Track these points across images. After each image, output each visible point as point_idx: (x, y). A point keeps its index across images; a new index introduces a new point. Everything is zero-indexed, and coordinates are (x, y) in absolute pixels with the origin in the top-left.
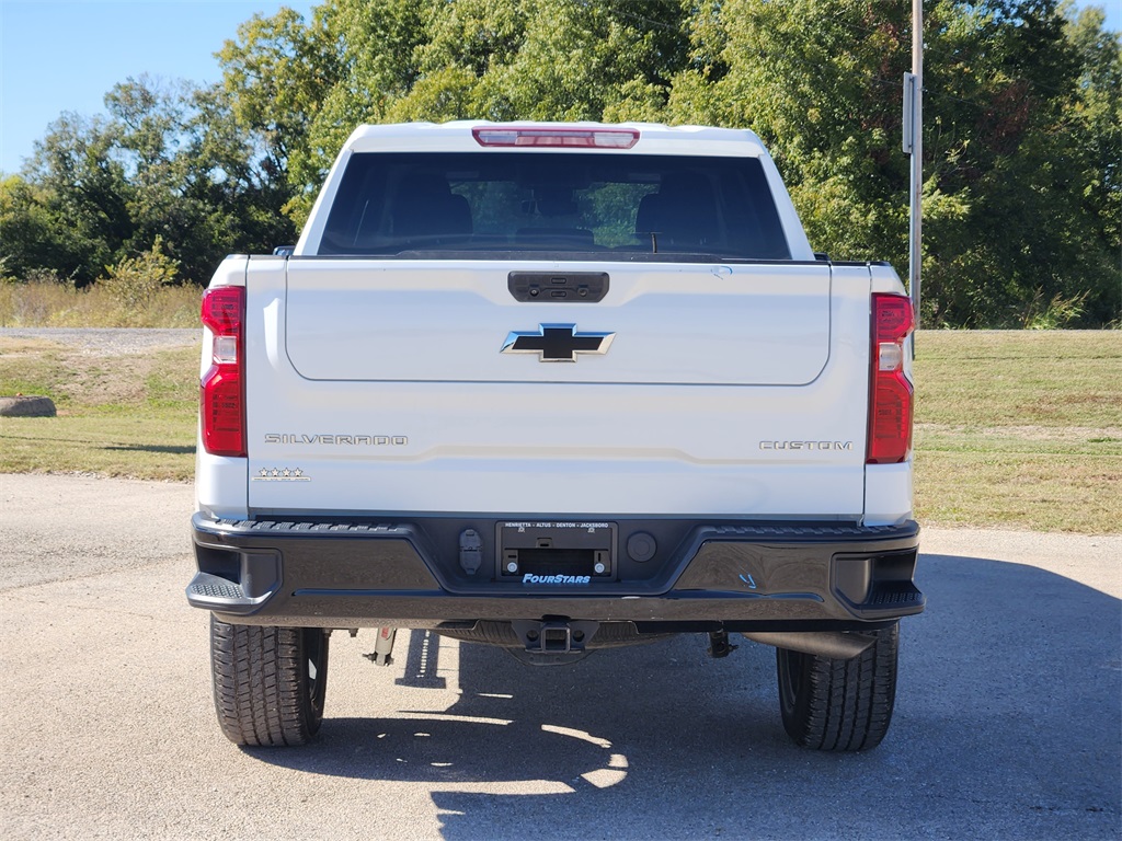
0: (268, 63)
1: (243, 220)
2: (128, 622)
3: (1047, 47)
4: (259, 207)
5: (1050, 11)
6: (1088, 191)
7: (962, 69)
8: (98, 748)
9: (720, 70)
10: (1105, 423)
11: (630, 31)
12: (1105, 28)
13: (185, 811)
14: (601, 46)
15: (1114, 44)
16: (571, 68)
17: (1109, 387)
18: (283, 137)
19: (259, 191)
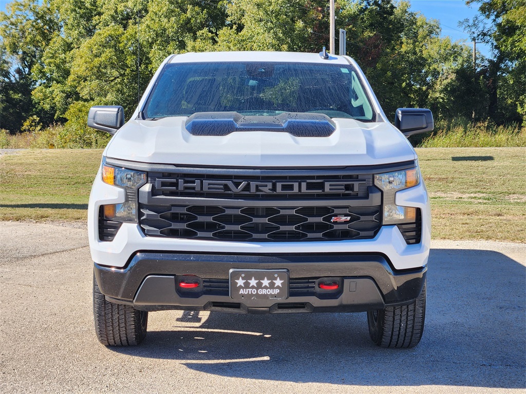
0: (21, 23)
1: (7, 97)
2: (19, 288)
3: (387, 19)
4: (15, 92)
5: (388, 3)
6: (404, 84)
7: (351, 29)
8: (30, 349)
9: (240, 28)
10: (436, 190)
11: (197, 9)
12: (410, 10)
13: (84, 378)
14: (183, 17)
15: (414, 18)
16: (171, 25)
17: (436, 174)
18: (26, 58)
19: (15, 83)
